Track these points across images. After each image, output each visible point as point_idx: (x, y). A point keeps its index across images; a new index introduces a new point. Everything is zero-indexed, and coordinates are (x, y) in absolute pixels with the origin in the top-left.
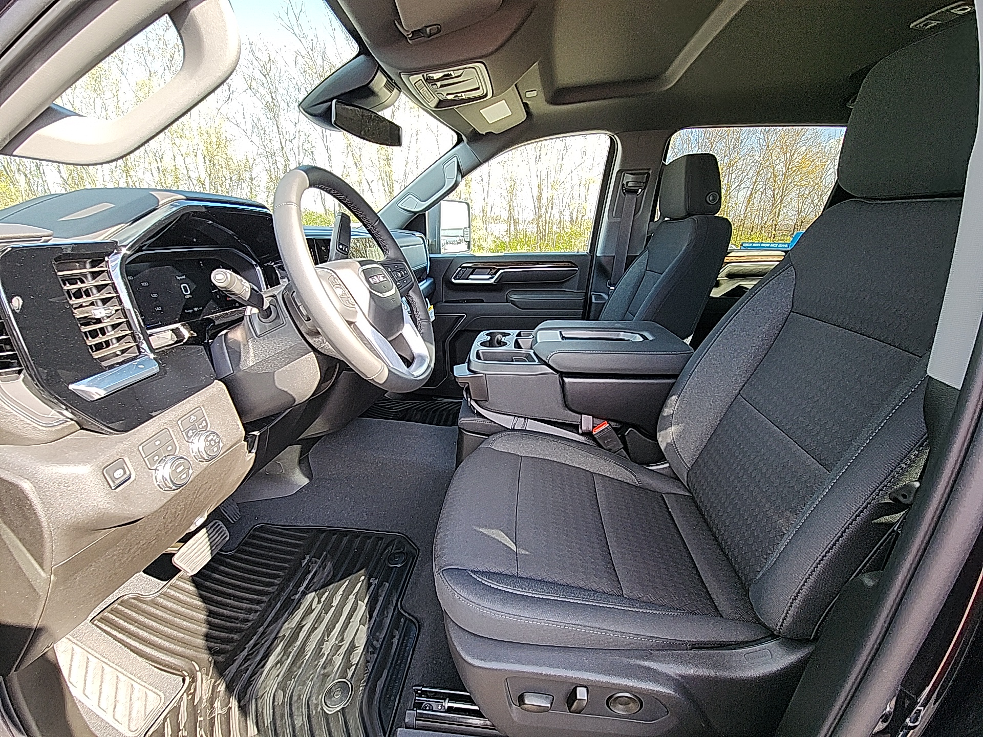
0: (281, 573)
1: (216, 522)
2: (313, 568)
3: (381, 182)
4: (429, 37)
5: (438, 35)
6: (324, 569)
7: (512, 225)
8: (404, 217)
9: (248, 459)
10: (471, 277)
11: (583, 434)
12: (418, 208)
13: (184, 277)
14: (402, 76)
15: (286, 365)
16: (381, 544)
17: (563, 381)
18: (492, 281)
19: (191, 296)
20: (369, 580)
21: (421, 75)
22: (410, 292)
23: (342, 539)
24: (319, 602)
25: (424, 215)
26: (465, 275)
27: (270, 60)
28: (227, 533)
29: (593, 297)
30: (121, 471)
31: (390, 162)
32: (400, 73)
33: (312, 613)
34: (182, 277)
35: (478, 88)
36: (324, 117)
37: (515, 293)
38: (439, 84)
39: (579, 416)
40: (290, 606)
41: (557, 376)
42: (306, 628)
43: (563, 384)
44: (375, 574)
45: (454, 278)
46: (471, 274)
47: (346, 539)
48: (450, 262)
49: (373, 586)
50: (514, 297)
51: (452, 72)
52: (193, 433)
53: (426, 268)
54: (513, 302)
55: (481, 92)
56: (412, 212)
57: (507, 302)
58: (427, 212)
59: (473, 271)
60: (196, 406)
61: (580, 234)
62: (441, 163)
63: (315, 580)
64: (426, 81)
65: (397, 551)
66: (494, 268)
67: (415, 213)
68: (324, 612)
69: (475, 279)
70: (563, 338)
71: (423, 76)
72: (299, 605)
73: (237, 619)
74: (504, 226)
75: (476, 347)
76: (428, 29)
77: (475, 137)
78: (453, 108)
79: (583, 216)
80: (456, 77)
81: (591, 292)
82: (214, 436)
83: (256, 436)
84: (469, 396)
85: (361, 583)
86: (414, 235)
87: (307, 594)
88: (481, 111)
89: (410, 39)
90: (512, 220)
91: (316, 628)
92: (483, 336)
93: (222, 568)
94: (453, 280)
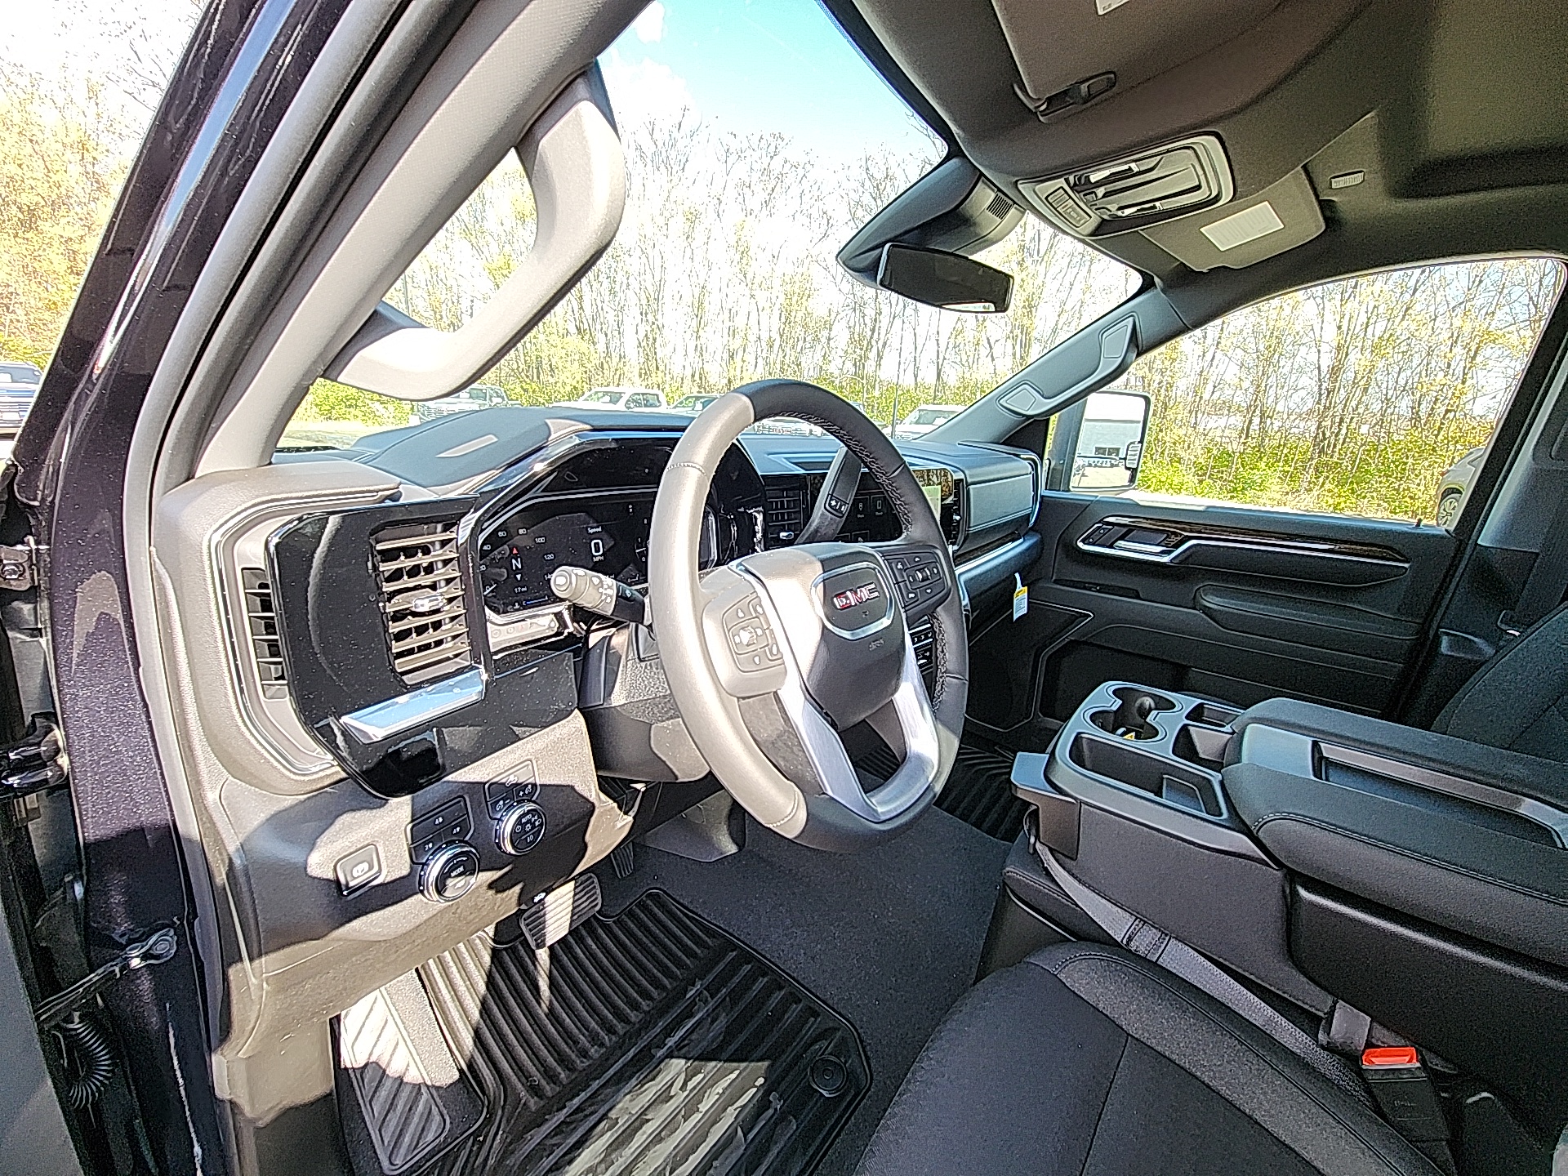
0: (655, 993)
1: (591, 877)
2: (698, 1011)
3: (1010, 342)
4: (1085, 103)
5: (1109, 93)
6: (713, 1022)
7: (1256, 420)
8: (1005, 423)
9: (619, 825)
10: (1121, 543)
11: (1330, 1048)
12: (1033, 410)
13: (600, 529)
14: (1020, 187)
15: (668, 719)
16: (812, 1026)
17: (1294, 893)
18: (1166, 559)
19: (602, 558)
20: (767, 1093)
21: (1062, 180)
22: (939, 609)
23: (755, 980)
24: (683, 1087)
25: (1048, 420)
26: (1110, 537)
27: (887, 176)
28: (599, 900)
29: (1445, 641)
30: (365, 866)
31: (1034, 310)
32: (1017, 181)
33: (667, 1102)
34: (598, 530)
35: (1198, 187)
36: (868, 272)
37: (1217, 592)
38: (1101, 191)
39: (1330, 1000)
40: (644, 1065)
41: (1279, 874)
42: (649, 1128)
43: (1291, 903)
44: (783, 1086)
45: (1083, 541)
46: (1122, 538)
47: (764, 980)
48: (1081, 510)
49: (771, 1111)
50: (1212, 601)
51: (1133, 165)
52: (504, 805)
53: (1027, 517)
54: (1207, 611)
55: (1204, 193)
56: (1023, 415)
57: (1194, 608)
58: (1052, 418)
59: (1127, 533)
60: (526, 758)
61: (1434, 450)
62: (1105, 323)
63: (694, 1037)
64: (1071, 188)
65: (832, 1058)
66: (1176, 534)
67: (1028, 417)
68: (683, 1113)
69: (1127, 549)
70: (1321, 764)
71: (1067, 181)
72: (654, 1073)
73: (576, 1042)
74: (1237, 420)
75: (1080, 723)
76: (1084, 87)
77: (1181, 279)
78: (1137, 231)
79: (1447, 411)
80: (1140, 173)
81: (1439, 627)
82: (533, 816)
83: (639, 791)
84: (1033, 831)
85: (755, 1090)
86: (1017, 456)
87: (672, 1057)
88: (1202, 230)
89: (1043, 114)
90: (1258, 410)
91: (661, 1140)
92: (1104, 697)
93: (590, 941)
94: (1080, 545)
